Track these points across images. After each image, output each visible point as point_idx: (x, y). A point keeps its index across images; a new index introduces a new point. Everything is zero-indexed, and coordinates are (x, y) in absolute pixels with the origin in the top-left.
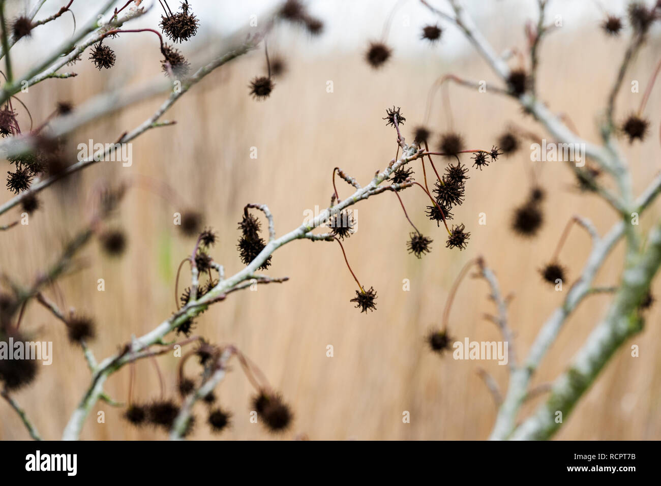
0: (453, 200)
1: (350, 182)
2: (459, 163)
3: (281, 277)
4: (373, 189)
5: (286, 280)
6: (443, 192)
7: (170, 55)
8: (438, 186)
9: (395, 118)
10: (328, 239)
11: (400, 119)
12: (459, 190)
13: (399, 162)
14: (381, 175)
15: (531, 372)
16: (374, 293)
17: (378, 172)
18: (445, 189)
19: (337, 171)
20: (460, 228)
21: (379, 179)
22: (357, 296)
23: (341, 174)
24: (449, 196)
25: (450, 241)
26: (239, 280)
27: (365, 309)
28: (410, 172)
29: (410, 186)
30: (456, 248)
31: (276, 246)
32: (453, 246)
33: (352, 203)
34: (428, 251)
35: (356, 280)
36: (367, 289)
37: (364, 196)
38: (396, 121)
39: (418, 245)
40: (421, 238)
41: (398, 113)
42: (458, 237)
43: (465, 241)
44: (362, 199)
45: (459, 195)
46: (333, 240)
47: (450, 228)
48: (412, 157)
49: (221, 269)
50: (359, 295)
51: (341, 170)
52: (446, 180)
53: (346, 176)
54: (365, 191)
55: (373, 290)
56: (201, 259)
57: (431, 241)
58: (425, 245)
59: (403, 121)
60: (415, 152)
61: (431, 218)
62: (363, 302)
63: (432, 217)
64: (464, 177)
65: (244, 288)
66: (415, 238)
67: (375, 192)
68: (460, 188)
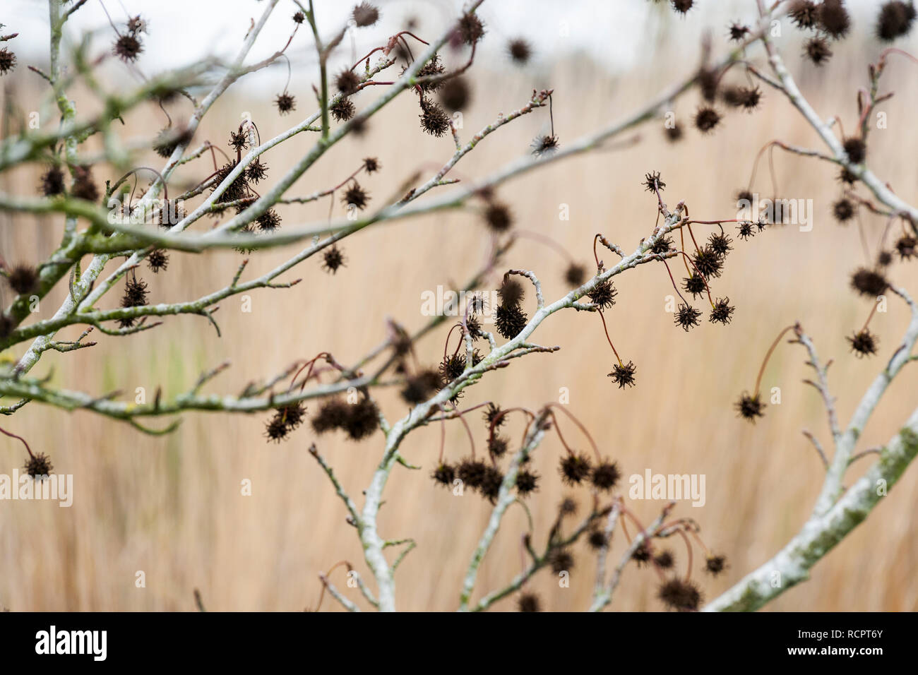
0: (712, 271)
1: (613, 250)
2: (723, 233)
3: (552, 347)
4: (639, 257)
5: (556, 349)
6: (702, 263)
7: (430, 110)
8: (696, 257)
9: (656, 183)
10: (590, 309)
11: (660, 185)
12: (717, 262)
13: (662, 230)
14: (647, 243)
15: (856, 434)
16: (632, 367)
17: (643, 240)
18: (704, 260)
19: (599, 237)
20: (725, 301)
21: (645, 247)
22: (614, 371)
23: (604, 242)
24: (709, 268)
25: (714, 315)
26: (512, 347)
27: (622, 384)
28: (671, 241)
29: (676, 255)
30: (720, 323)
31: (546, 314)
32: (716, 320)
33: (618, 272)
34: (696, 324)
35: (616, 353)
36: (625, 364)
37: (631, 264)
38: (657, 186)
39: (687, 318)
40: (690, 310)
41: (658, 178)
42: (722, 311)
43: (730, 315)
44: (629, 267)
45: (717, 266)
46: (595, 311)
47: (714, 301)
48: (675, 225)
49: (491, 336)
50: (618, 369)
51: (603, 237)
52: (704, 251)
53: (609, 243)
54: (630, 260)
55: (632, 364)
56: (472, 325)
57: (700, 314)
58: (694, 317)
59: (663, 187)
60: (678, 220)
61: (687, 291)
62: (622, 377)
63: (688, 289)
64: (727, 248)
65: (519, 355)
66: (684, 310)
67: (641, 261)
68: (718, 260)
